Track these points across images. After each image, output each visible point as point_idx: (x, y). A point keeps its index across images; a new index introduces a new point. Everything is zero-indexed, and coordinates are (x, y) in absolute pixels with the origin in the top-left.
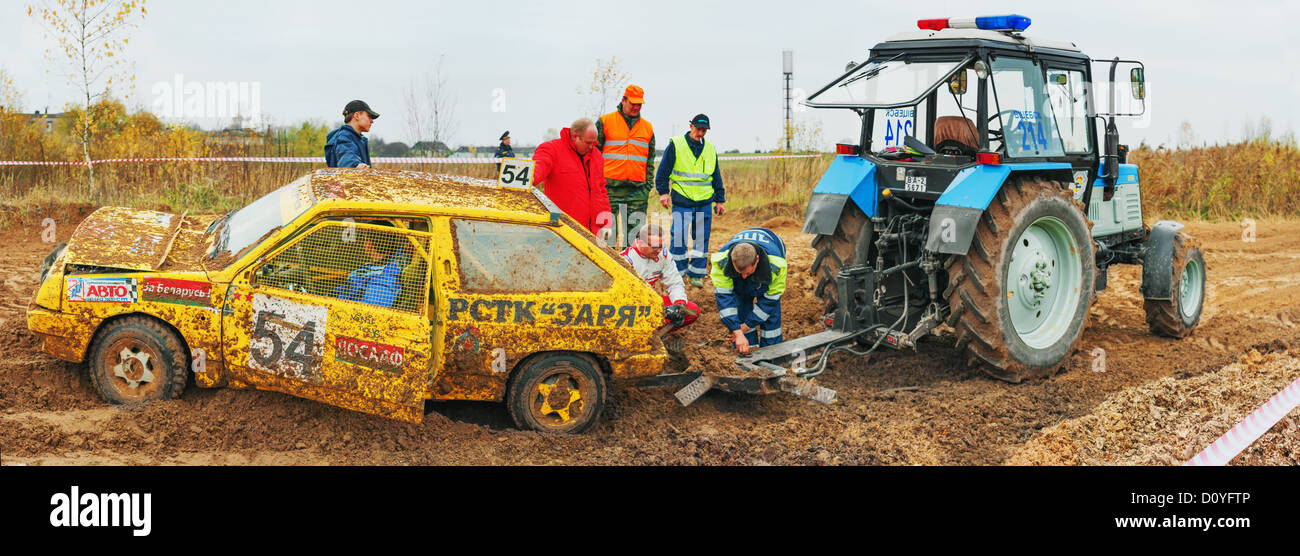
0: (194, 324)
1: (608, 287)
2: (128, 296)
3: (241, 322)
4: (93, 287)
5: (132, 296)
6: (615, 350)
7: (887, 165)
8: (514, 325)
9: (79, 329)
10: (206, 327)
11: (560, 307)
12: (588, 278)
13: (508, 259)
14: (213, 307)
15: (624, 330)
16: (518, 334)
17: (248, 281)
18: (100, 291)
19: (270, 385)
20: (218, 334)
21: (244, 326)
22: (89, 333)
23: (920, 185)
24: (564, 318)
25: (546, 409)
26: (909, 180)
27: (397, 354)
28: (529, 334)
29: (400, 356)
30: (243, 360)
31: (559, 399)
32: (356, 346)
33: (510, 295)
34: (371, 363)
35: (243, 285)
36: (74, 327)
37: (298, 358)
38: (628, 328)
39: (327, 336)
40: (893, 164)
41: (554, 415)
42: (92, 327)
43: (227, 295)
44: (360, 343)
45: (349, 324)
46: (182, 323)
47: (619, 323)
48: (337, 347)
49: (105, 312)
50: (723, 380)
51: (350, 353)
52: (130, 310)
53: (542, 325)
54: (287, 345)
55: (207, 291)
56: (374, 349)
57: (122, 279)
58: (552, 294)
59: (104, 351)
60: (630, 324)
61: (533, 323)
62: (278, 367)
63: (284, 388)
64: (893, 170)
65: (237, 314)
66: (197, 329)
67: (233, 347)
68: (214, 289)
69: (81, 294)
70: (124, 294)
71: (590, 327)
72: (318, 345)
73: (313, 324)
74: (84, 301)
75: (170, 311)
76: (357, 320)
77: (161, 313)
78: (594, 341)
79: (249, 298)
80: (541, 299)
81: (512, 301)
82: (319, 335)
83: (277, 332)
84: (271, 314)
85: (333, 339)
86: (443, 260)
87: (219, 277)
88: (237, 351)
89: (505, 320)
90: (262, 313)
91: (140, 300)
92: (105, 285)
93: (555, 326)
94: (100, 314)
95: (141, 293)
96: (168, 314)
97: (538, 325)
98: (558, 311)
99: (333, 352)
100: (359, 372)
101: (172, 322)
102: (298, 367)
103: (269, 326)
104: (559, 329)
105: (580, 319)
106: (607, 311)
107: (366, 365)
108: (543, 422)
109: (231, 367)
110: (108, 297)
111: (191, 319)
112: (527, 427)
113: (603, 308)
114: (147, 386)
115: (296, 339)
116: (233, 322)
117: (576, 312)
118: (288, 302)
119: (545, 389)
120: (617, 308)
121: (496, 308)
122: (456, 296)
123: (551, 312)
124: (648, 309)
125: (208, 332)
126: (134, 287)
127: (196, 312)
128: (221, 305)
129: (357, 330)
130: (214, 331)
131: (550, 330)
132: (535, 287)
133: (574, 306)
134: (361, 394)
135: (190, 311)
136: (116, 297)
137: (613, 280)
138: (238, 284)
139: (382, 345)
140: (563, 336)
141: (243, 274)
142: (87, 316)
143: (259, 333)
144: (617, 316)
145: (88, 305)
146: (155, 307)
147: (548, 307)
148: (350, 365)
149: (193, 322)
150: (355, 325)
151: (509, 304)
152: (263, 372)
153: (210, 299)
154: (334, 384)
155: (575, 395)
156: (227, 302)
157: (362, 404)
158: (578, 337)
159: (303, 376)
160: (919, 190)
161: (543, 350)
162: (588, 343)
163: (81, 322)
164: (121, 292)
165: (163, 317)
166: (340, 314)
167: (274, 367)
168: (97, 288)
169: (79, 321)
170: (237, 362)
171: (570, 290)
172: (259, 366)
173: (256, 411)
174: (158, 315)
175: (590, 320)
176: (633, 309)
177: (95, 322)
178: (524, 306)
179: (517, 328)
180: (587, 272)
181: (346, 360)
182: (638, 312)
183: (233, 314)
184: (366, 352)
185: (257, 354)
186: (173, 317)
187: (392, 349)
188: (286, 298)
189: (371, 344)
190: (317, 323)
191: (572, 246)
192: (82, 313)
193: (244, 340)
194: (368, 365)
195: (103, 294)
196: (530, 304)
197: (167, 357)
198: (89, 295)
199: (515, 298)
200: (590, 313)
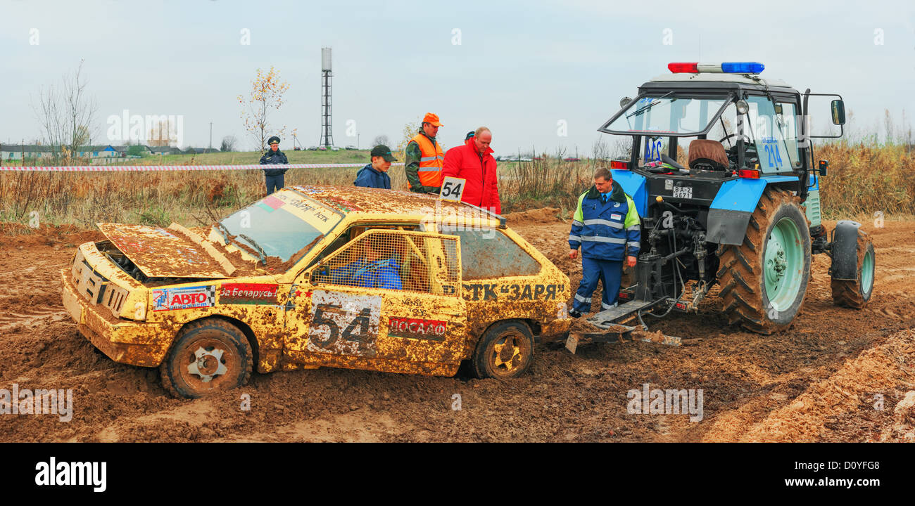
0: (262, 321)
1: (539, 272)
2: (207, 301)
3: (301, 315)
4: (177, 297)
5: (210, 301)
6: (545, 316)
7: (656, 178)
8: (484, 302)
9: (162, 336)
10: (273, 322)
11: (512, 287)
12: (526, 267)
13: (476, 254)
14: (279, 304)
15: (550, 302)
16: (486, 308)
17: (308, 280)
18: (183, 299)
19: (326, 363)
20: (282, 326)
21: (304, 318)
22: (171, 338)
23: (687, 193)
24: (514, 295)
25: (498, 362)
26: (677, 190)
27: (441, 326)
28: (493, 307)
29: (443, 328)
30: (302, 345)
31: (506, 355)
32: (406, 324)
33: (480, 281)
34: (419, 336)
35: (304, 284)
36: (158, 334)
37: (354, 338)
38: (552, 301)
39: (381, 318)
40: (661, 176)
41: (503, 366)
42: (174, 332)
43: (290, 294)
44: (409, 321)
45: (400, 308)
46: (253, 320)
47: (547, 297)
48: (389, 326)
49: (186, 318)
50: (588, 336)
51: (400, 330)
52: (208, 313)
53: (502, 301)
54: (343, 330)
55: (275, 292)
56: (422, 324)
57: (203, 287)
58: (506, 278)
59: (182, 352)
60: (554, 298)
61: (496, 300)
62: (335, 347)
63: (339, 363)
64: (662, 182)
65: (298, 308)
66: (265, 324)
67: (293, 336)
68: (280, 289)
69: (166, 304)
70: (204, 300)
71: (531, 301)
72: (374, 326)
73: (369, 310)
74: (169, 309)
75: (242, 311)
76: (408, 304)
77: (235, 313)
78: (532, 311)
79: (308, 294)
80: (499, 281)
81: (483, 285)
82: (374, 319)
83: (334, 319)
84: (329, 306)
85: (387, 320)
86: (436, 257)
87: (284, 279)
88: (296, 339)
89: (478, 299)
90: (320, 305)
91: (217, 304)
92: (188, 294)
93: (509, 301)
94: (181, 320)
95: (218, 298)
96: (241, 313)
97: (499, 301)
98: (511, 290)
99: (386, 330)
100: (408, 343)
101: (245, 320)
102: (354, 345)
103: (327, 315)
104: (512, 303)
105: (524, 296)
106: (540, 289)
107: (413, 338)
108: (496, 372)
109: (290, 353)
110: (191, 304)
111: (260, 316)
112: (486, 376)
113: (537, 286)
114: (220, 378)
115: (352, 323)
116: (295, 315)
117: (522, 291)
118: (345, 295)
119: (498, 347)
120: (546, 287)
121: (472, 291)
122: (447, 284)
123: (507, 291)
124: (563, 285)
125: (274, 325)
126: (213, 294)
127: (265, 310)
128: (285, 302)
129: (408, 311)
130: (279, 324)
131: (507, 304)
132: (494, 274)
133: (521, 286)
134: (409, 360)
135: (260, 310)
136: (196, 303)
137: (541, 267)
138: (299, 284)
139: (429, 321)
140: (514, 308)
141: (303, 274)
142: (170, 323)
143: (317, 321)
144: (545, 293)
145: (171, 313)
146: (230, 309)
147: (504, 288)
148: (400, 339)
149: (262, 318)
150: (406, 308)
151: (481, 287)
152: (321, 353)
153: (276, 297)
154: (386, 354)
155: (517, 350)
156: (290, 299)
157: (407, 367)
158: (523, 308)
159: (359, 352)
160: (686, 197)
161: (502, 319)
162: (529, 313)
163: (164, 329)
164: (201, 298)
165: (237, 317)
166: (393, 301)
167: (332, 348)
168: (180, 297)
169: (163, 328)
170: (297, 348)
171: (516, 275)
172: (317, 348)
173: (308, 387)
174: (232, 315)
175: (530, 295)
176: (554, 286)
177: (176, 328)
178: (490, 288)
179: (486, 304)
180: (525, 263)
181: (397, 335)
182: (557, 289)
183: (294, 309)
184: (415, 328)
185: (315, 339)
186: (245, 316)
187: (437, 323)
188: (344, 291)
189: (419, 321)
190: (372, 309)
191: (515, 242)
192: (165, 320)
193: (303, 329)
194: (415, 337)
195: (186, 301)
196: (494, 286)
197: (241, 351)
198: (173, 304)
199: (485, 282)
200: (530, 291)
